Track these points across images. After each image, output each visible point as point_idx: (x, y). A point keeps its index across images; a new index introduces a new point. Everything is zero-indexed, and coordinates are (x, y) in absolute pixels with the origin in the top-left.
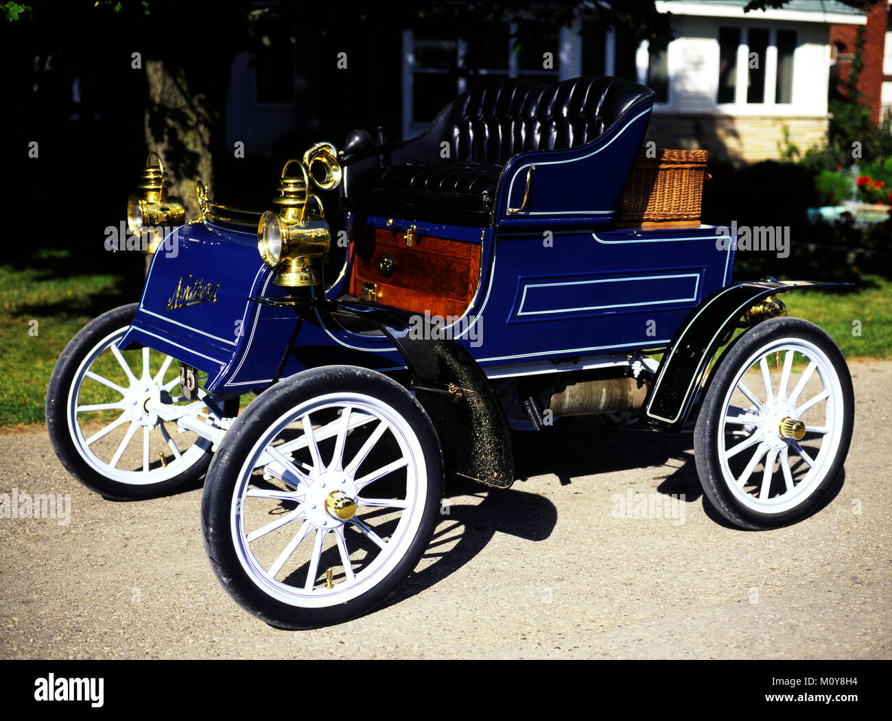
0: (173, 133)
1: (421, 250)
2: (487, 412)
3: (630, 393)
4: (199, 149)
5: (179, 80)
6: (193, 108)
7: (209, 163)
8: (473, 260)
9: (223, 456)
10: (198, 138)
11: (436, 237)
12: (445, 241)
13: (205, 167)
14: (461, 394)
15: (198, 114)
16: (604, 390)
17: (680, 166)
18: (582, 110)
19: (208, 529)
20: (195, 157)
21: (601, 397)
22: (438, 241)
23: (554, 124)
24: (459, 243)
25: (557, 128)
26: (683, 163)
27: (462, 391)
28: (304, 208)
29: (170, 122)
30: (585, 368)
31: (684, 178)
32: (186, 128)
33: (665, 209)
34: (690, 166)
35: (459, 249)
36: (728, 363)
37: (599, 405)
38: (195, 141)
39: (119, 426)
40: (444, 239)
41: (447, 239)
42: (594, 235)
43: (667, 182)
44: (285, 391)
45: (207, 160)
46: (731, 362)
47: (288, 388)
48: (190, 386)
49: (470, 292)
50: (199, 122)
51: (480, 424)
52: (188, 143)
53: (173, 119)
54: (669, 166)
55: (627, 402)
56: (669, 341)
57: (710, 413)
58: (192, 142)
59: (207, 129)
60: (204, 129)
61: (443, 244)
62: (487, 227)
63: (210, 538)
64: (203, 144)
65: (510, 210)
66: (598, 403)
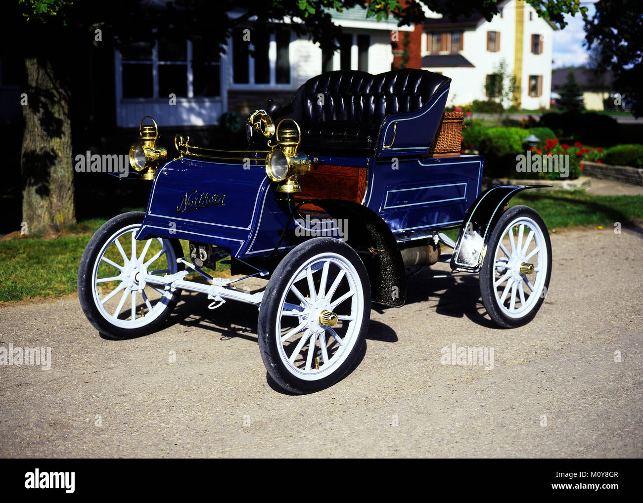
0: (45, 106)
1: (318, 173)
2: (391, 262)
3: (430, 254)
4: (62, 117)
5: (49, 70)
6: (57, 89)
7: (69, 126)
8: (360, 177)
9: (273, 291)
10: (61, 109)
11: (330, 165)
12: (338, 167)
13: (66, 128)
14: (377, 253)
15: (60, 93)
16: (418, 253)
17: (452, 121)
18: (404, 89)
19: (265, 335)
20: (60, 123)
21: (416, 257)
22: (332, 167)
23: (385, 97)
24: (349, 168)
25: (386, 100)
26: (454, 119)
27: (377, 251)
28: (297, 147)
29: (43, 99)
30: (412, 239)
31: (454, 128)
32: (53, 103)
33: (445, 146)
34: (457, 121)
35: (349, 171)
36: (496, 232)
37: (415, 262)
38: (59, 111)
39: (120, 291)
40: (336, 165)
41: (339, 166)
42: (419, 161)
43: (446, 130)
44: (302, 252)
45: (68, 124)
46: (498, 231)
47: (303, 251)
48: (203, 258)
49: (359, 196)
50: (60, 99)
51: (386, 270)
52: (55, 113)
53: (45, 97)
54: (447, 121)
55: (428, 259)
56: (462, 221)
57: (489, 261)
58: (58, 113)
59: (66, 104)
60: (65, 103)
61: (335, 168)
62: (371, 157)
63: (266, 340)
64: (64, 114)
65: (384, 147)
66: (415, 260)
